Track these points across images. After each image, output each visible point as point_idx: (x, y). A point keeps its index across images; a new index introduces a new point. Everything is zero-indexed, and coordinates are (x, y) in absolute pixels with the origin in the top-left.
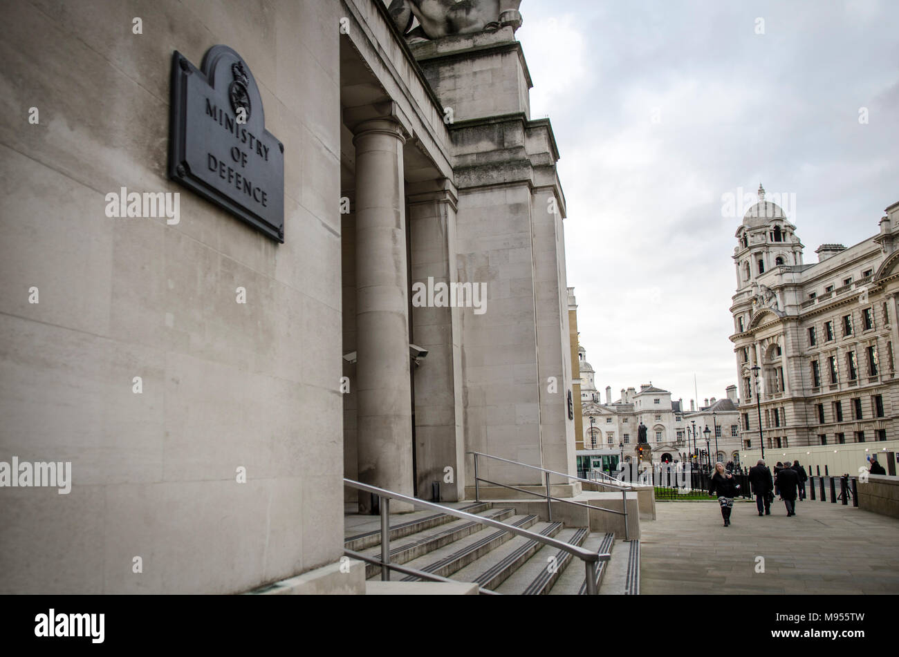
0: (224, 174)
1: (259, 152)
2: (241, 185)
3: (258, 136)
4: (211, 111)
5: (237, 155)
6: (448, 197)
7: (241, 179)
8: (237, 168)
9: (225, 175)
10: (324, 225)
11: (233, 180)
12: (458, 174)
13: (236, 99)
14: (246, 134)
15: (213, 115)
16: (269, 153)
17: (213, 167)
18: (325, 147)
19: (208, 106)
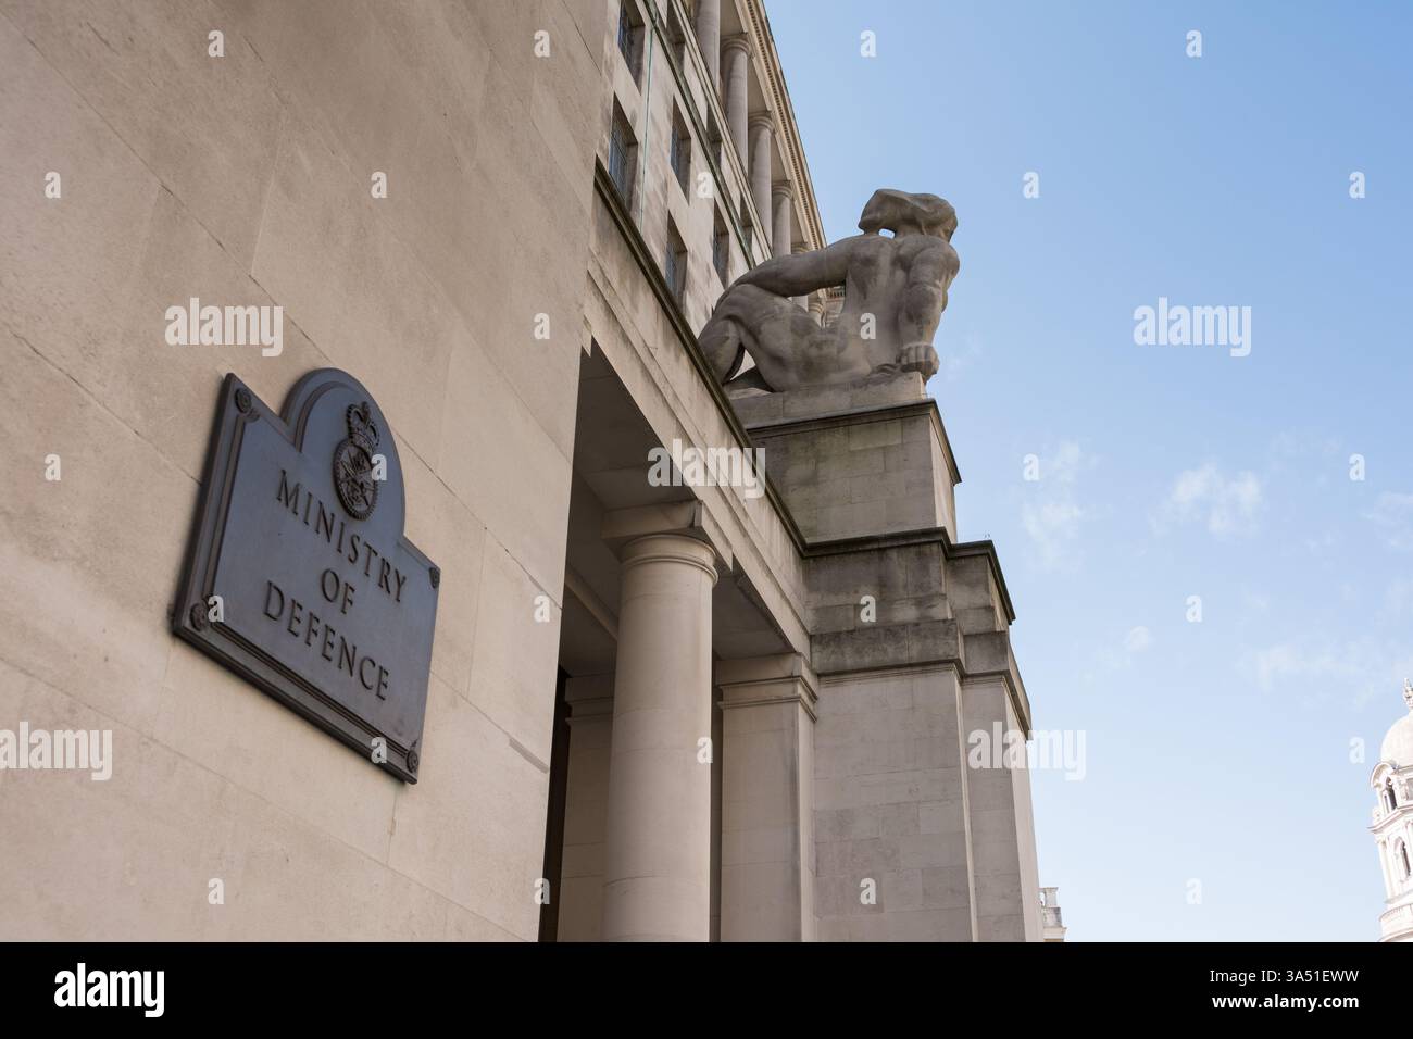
0: (296, 627)
1: (384, 582)
2: (334, 653)
3: (386, 551)
4: (287, 494)
5: (334, 589)
6: (800, 691)
7: (335, 640)
8: (330, 615)
9: (299, 628)
10: (515, 745)
11: (316, 641)
12: (820, 643)
13: (347, 475)
14: (359, 546)
15: (291, 503)
16: (405, 588)
17: (274, 611)
18: (531, 578)
19: (284, 484)
